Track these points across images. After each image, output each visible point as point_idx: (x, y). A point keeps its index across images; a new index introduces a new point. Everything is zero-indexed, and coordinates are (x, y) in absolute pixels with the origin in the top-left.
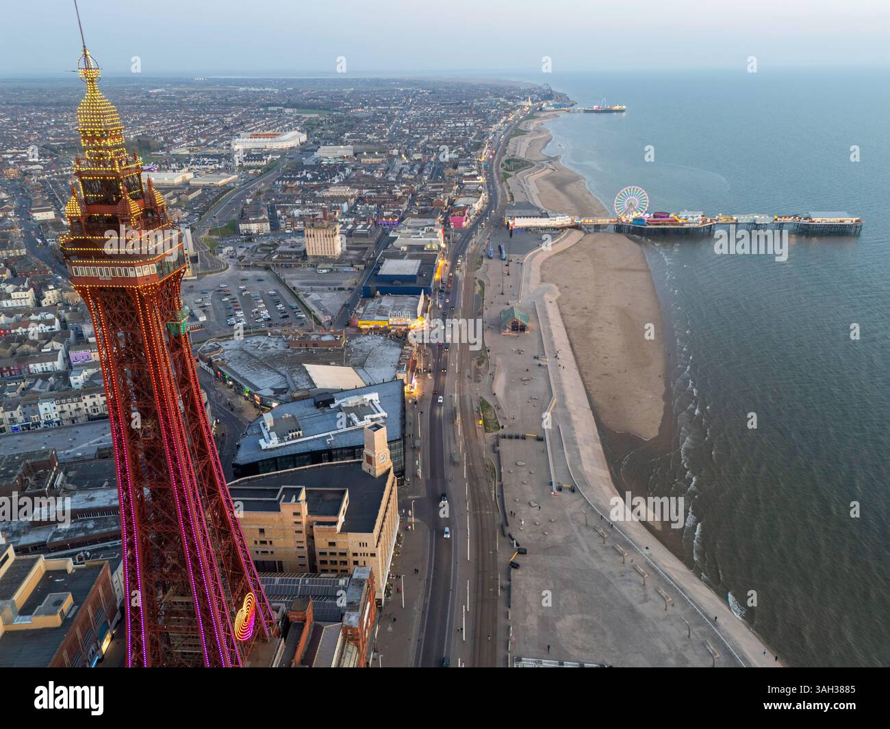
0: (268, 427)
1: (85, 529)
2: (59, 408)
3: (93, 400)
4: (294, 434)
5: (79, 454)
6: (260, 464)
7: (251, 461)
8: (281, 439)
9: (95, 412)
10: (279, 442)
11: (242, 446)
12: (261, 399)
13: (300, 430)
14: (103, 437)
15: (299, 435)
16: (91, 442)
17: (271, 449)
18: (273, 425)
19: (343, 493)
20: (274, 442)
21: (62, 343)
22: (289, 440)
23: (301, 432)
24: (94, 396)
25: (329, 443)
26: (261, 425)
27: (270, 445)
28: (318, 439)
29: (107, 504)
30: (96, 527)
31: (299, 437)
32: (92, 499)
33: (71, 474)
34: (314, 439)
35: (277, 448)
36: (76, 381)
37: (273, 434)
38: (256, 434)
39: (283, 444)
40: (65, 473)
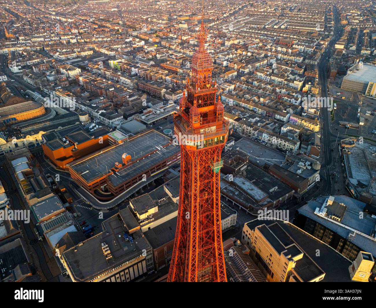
0: (328, 204)
1: (234, 193)
2: (269, 138)
3: (281, 142)
4: (335, 217)
5: (258, 162)
6: (308, 219)
7: (304, 214)
8: (328, 215)
9: (279, 146)
10: (325, 216)
11: (308, 204)
12: (348, 183)
13: (340, 218)
14: (271, 159)
15: (338, 220)
16: (266, 159)
17: (319, 216)
18: (331, 204)
19: (321, 273)
20: (323, 214)
21: (293, 110)
22: (331, 218)
23: (339, 219)
24: (282, 141)
25: (350, 236)
26: (326, 201)
27: (320, 214)
28: (346, 229)
29: (246, 189)
30: (237, 195)
31: (337, 221)
32: (244, 184)
33: (249, 168)
34: (344, 228)
35: (322, 218)
36: (283, 130)
37: (326, 209)
38: (319, 203)
39: (326, 218)
40: (248, 167)
